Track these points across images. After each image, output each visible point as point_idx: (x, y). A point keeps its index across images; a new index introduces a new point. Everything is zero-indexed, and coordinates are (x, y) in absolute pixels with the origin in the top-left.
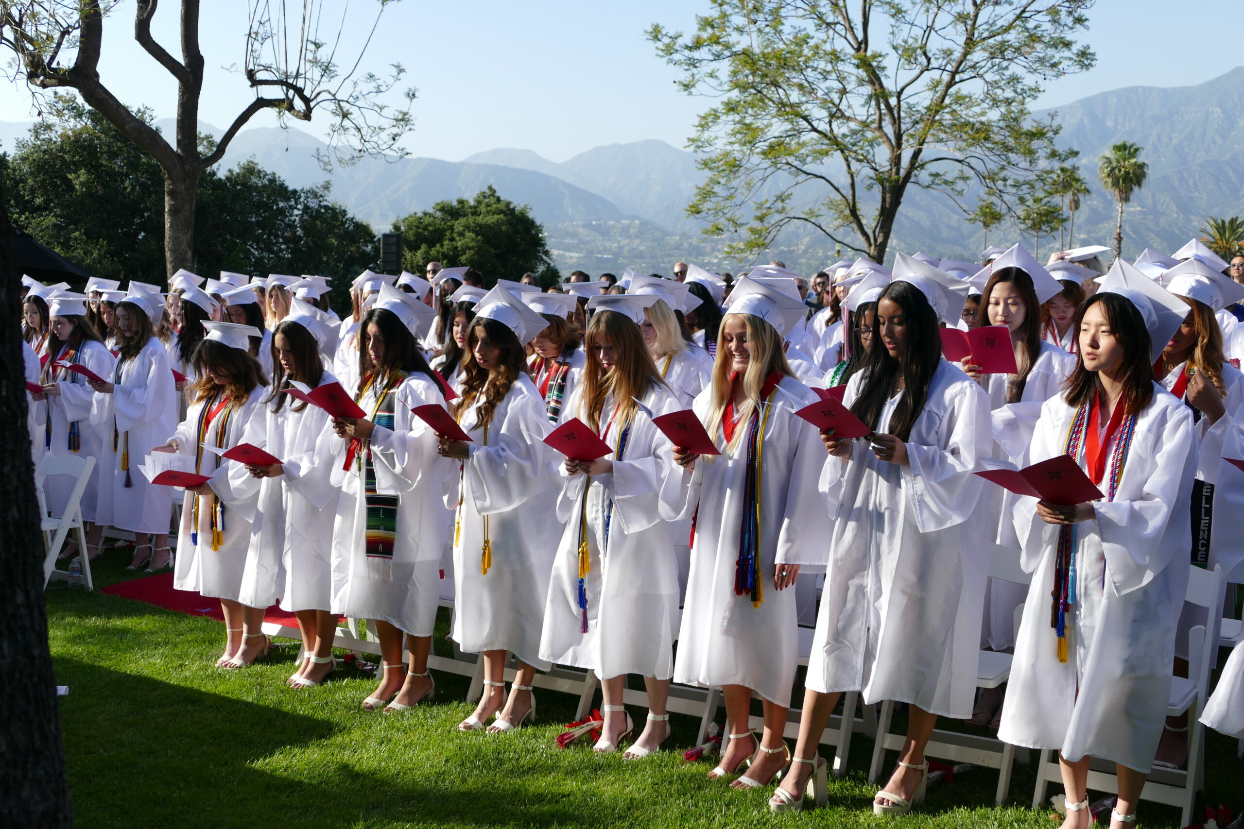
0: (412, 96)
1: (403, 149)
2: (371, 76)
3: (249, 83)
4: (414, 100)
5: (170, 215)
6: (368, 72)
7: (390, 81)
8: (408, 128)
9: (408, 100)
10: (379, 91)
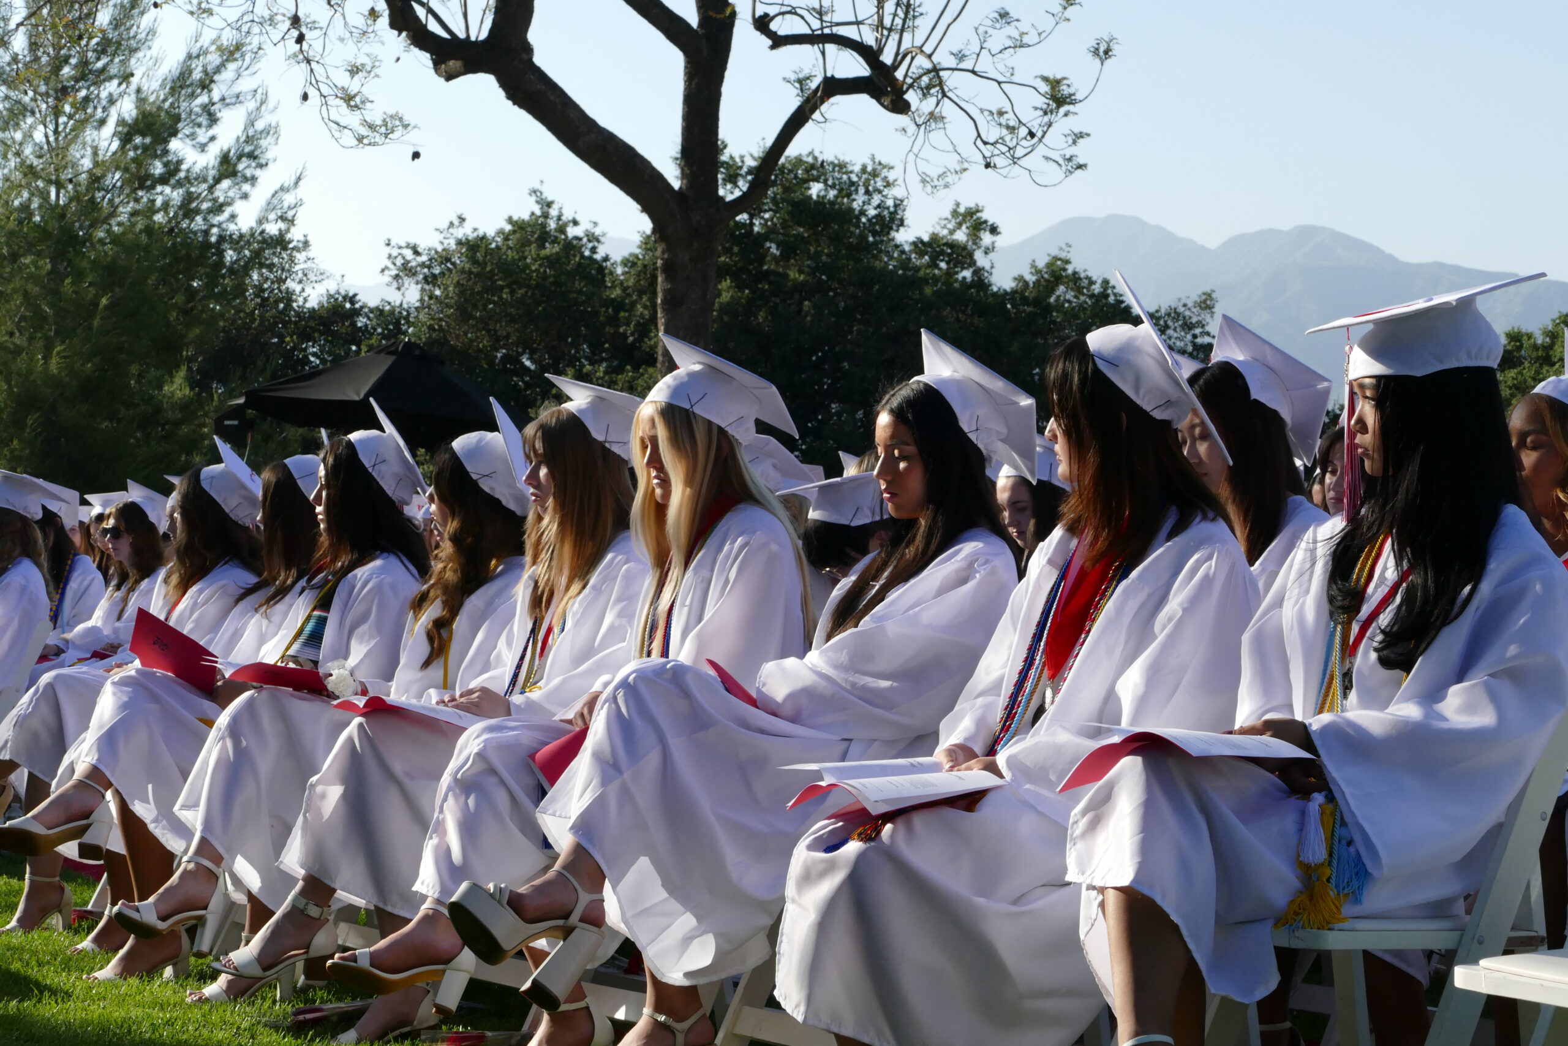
0: (1103, 53)
1: (1070, 160)
2: (1004, 15)
3: (769, 42)
4: (1108, 62)
5: (664, 310)
6: (997, 6)
7: (1047, 23)
8: (1062, 110)
9: (1097, 61)
10: (1020, 45)
